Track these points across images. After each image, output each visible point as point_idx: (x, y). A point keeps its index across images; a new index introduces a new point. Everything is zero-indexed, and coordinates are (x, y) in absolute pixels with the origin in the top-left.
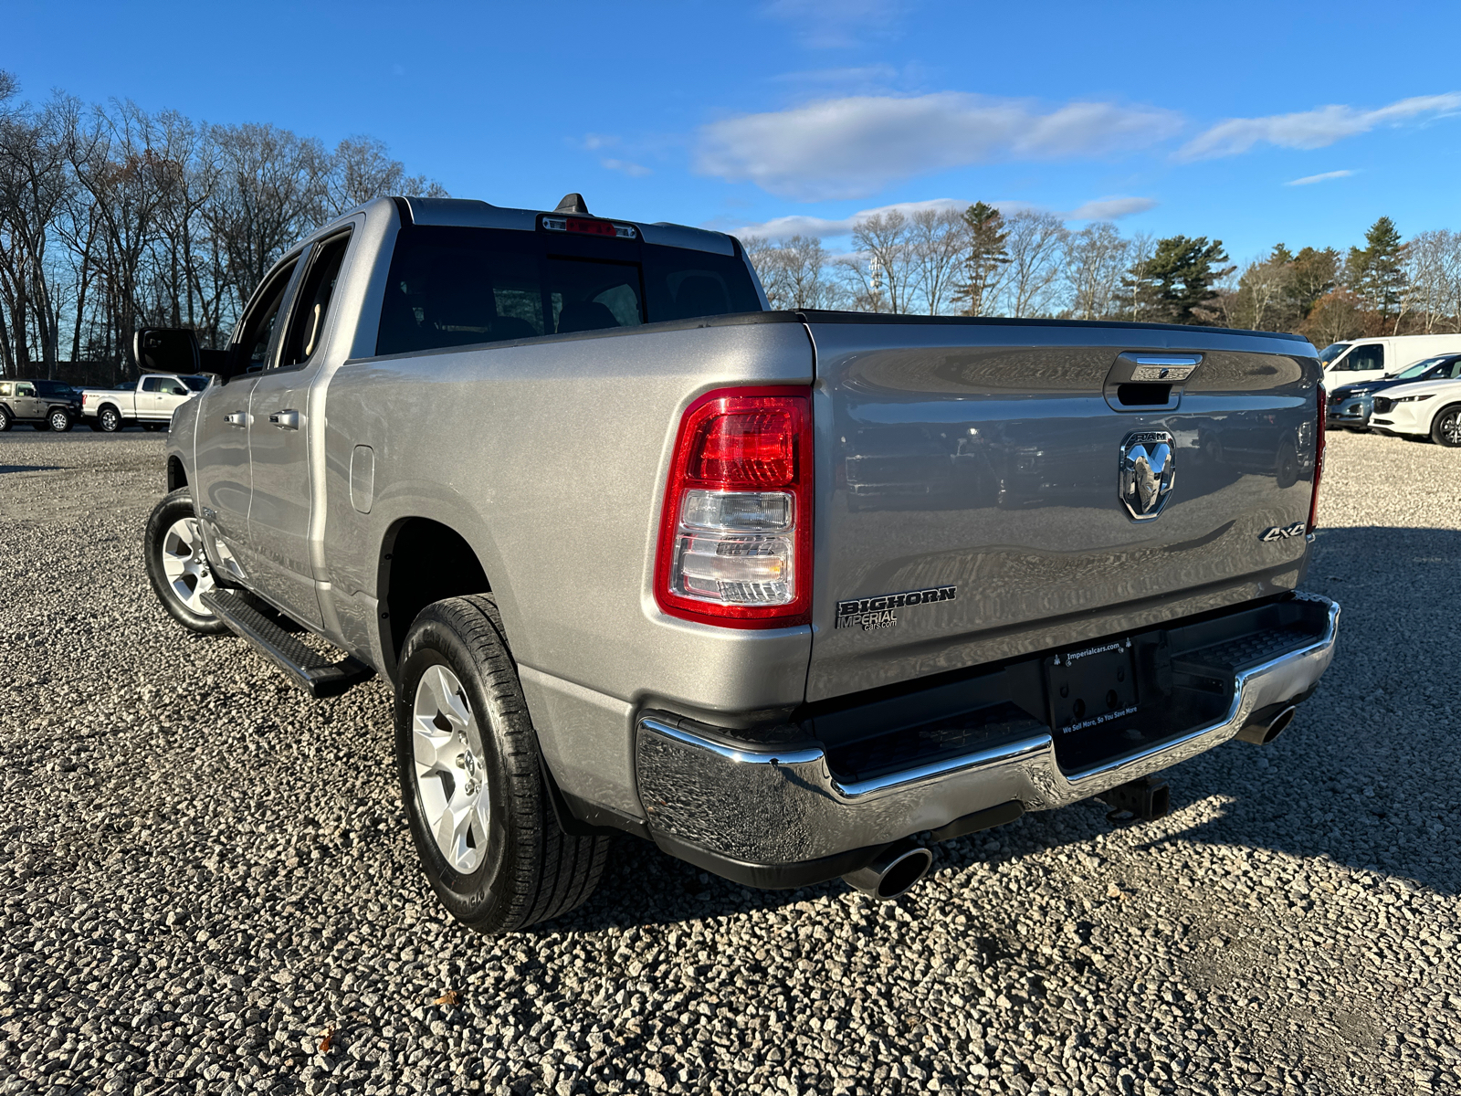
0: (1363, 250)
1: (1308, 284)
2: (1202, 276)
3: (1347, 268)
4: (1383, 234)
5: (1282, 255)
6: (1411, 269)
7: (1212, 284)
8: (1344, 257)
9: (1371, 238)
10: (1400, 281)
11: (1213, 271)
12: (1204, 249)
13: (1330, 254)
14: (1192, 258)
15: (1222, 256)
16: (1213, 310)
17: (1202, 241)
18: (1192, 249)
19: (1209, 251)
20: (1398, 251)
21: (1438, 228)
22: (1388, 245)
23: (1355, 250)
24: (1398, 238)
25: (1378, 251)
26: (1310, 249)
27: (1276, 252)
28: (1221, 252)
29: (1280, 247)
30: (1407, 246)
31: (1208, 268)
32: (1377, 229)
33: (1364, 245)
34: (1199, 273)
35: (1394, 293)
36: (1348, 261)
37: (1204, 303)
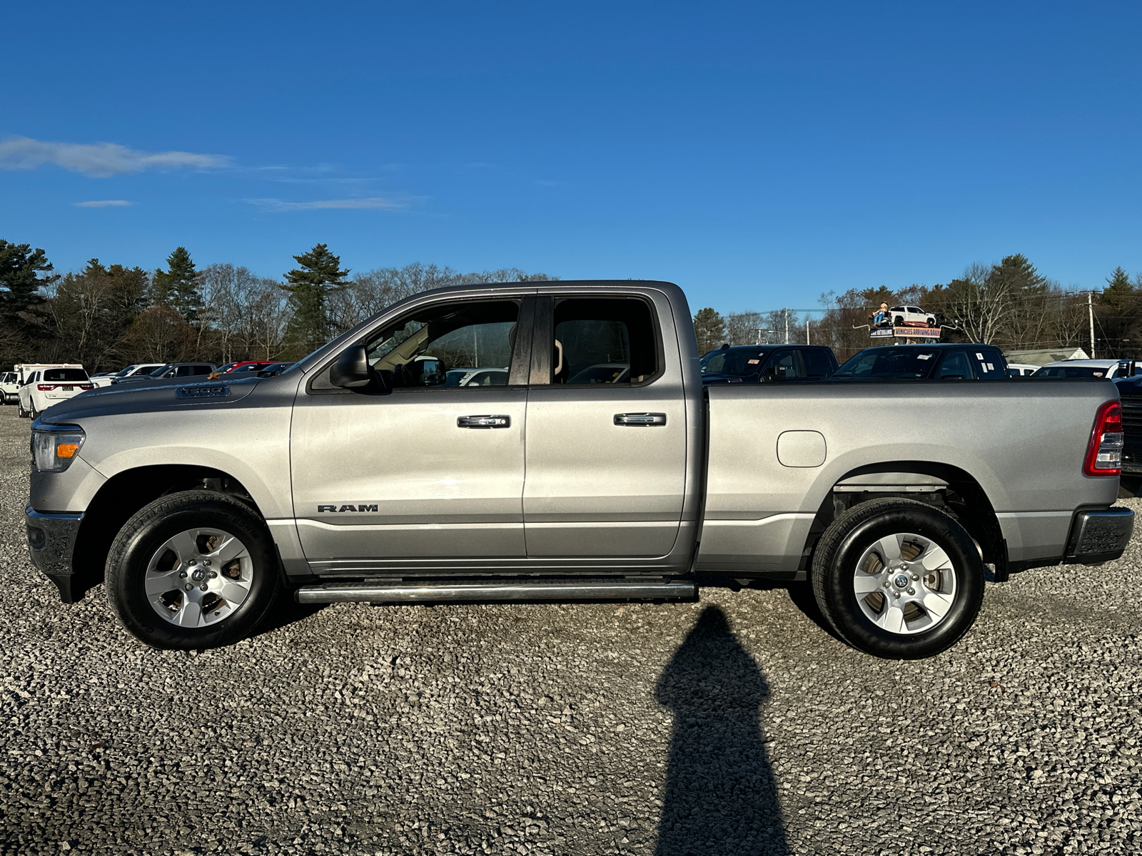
0: (168, 273)
1: (123, 298)
2: (27, 282)
3: (154, 286)
4: (181, 261)
5: (96, 269)
6: (206, 293)
7: (36, 290)
8: (150, 277)
9: (171, 263)
10: (197, 302)
11: (38, 277)
12: (28, 256)
13: (139, 273)
14: (15, 263)
15: (46, 265)
16: (39, 314)
17: (25, 248)
18: (16, 255)
19: (32, 259)
20: (194, 276)
21: (225, 262)
22: (186, 271)
23: (160, 272)
24: (194, 266)
25: (179, 275)
26: (120, 266)
27: (91, 266)
28: (45, 261)
29: (94, 262)
30: (200, 273)
31: (34, 274)
32: (176, 256)
33: (167, 269)
34: (25, 278)
35: (195, 311)
36: (154, 280)
37: (31, 307)
